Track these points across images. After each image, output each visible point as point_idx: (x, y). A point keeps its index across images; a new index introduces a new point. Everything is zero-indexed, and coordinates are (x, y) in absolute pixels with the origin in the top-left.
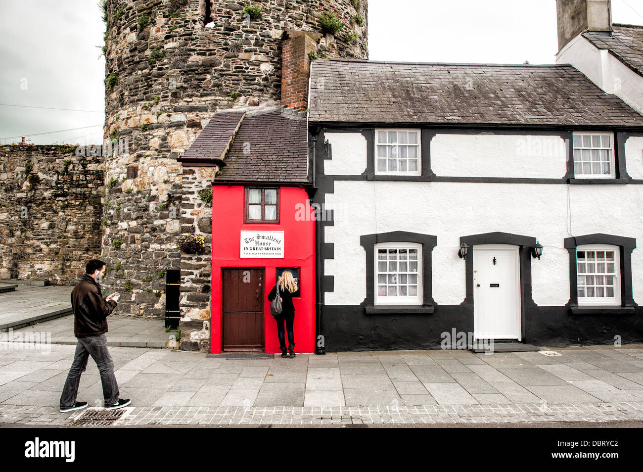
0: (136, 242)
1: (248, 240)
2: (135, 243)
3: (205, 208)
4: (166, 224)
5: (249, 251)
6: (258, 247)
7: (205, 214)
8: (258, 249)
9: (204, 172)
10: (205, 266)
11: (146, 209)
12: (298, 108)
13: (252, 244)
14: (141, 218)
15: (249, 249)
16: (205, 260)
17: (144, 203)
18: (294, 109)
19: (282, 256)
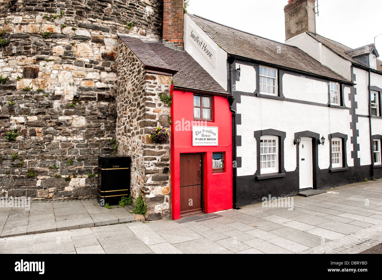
0: (37, 134)
1: (197, 132)
2: (35, 135)
3: (164, 108)
4: (72, 120)
5: (198, 141)
6: (203, 138)
7: (164, 112)
8: (203, 139)
9: (163, 79)
10: (165, 153)
11: (50, 106)
12: (178, 43)
13: (200, 136)
14: (44, 113)
15: (198, 139)
16: (165, 148)
17: (46, 100)
18: (174, 43)
19: (217, 144)
